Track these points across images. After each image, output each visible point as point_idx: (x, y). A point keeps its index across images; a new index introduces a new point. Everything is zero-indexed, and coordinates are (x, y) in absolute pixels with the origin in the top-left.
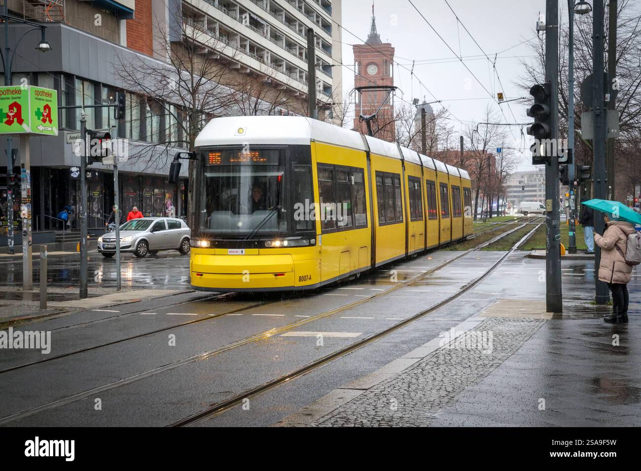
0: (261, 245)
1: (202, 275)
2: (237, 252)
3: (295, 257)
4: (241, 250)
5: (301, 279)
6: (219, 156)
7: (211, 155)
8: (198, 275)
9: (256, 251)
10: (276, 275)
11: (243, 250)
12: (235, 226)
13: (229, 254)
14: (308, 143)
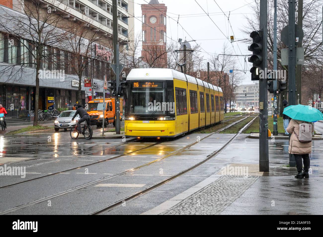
0: (156, 119)
1: (131, 131)
2: (146, 122)
3: (169, 124)
4: (148, 121)
5: (170, 133)
6: (138, 84)
7: (135, 84)
8: (129, 131)
9: (153, 121)
10: (161, 131)
11: (149, 121)
12: (145, 112)
13: (143, 123)
14: (172, 79)
